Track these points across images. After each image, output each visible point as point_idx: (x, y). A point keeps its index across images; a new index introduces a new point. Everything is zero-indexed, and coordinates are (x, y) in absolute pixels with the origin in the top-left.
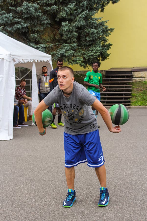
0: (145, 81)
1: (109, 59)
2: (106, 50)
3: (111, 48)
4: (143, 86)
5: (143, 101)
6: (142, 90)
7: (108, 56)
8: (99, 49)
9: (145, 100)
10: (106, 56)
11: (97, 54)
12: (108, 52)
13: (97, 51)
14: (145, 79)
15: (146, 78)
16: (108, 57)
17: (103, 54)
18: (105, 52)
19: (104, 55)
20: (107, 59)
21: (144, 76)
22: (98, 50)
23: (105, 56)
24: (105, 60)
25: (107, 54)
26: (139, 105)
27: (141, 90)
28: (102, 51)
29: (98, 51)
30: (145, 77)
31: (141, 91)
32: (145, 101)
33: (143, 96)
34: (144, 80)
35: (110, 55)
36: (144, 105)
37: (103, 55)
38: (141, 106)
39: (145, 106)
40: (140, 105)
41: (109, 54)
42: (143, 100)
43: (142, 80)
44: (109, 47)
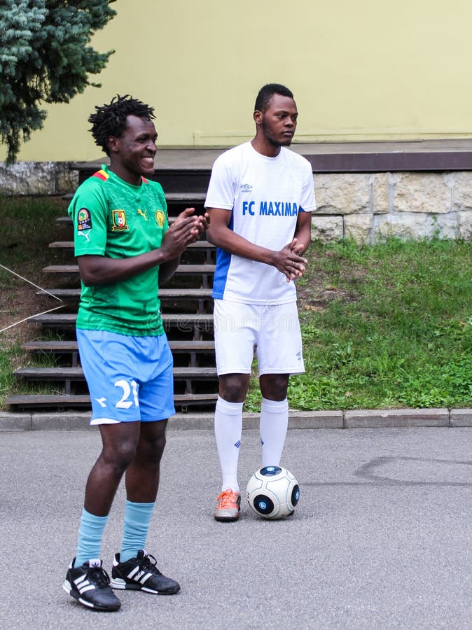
0: (347, 236)
1: (99, 86)
2: (76, 30)
3: (113, 13)
4: (328, 273)
5: (325, 380)
6: (320, 303)
7: (93, 71)
8: (23, 18)
9: (337, 367)
10: (80, 69)
11: (14, 49)
12: (98, 41)
13: (11, 32)
14: (344, 226)
15: (350, 220)
16: (91, 78)
17: (56, 52)
18: (66, 41)
19: (65, 61)
20: (88, 89)
21: (339, 204)
22: (16, 26)
23: (69, 66)
24: (72, 94)
25: (91, 50)
26: (302, 403)
27: (314, 303)
28: (51, 36)
29: (18, 32)
30: (342, 215)
31: (314, 309)
32: (339, 377)
33: (329, 341)
34: (337, 232)
35: (111, 58)
36: (330, 405)
37: (59, 59)
38: (309, 410)
39: (338, 413)
40: (303, 409)
41: (105, 58)
42: (326, 372)
43: (323, 231)
44: (100, 8)
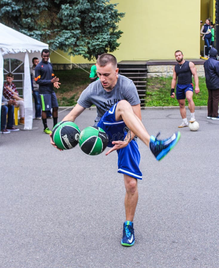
0: (162, 77)
1: (118, 49)
2: (115, 39)
3: (121, 36)
4: (159, 83)
5: (159, 101)
6: (158, 88)
7: (117, 47)
8: (106, 37)
9: (161, 99)
10: (115, 46)
11: (105, 43)
12: (118, 41)
13: (104, 40)
14: (162, 75)
15: (163, 73)
16: (117, 48)
18: (113, 41)
19: (113, 45)
20: (116, 50)
21: (161, 71)
22: (105, 38)
24: (114, 51)
25: (117, 43)
26: (155, 105)
27: (157, 88)
28: (110, 40)
29: (105, 40)
31: (157, 89)
32: (162, 101)
33: (160, 95)
34: (161, 76)
35: (120, 44)
36: (160, 105)
37: (112, 44)
38: (157, 106)
39: (162, 107)
40: (156, 106)
41: (119, 44)
42: (160, 100)
43: (158, 76)
44: (119, 36)
